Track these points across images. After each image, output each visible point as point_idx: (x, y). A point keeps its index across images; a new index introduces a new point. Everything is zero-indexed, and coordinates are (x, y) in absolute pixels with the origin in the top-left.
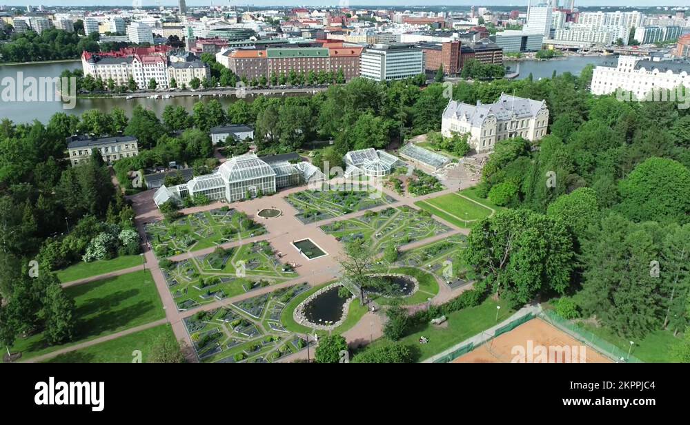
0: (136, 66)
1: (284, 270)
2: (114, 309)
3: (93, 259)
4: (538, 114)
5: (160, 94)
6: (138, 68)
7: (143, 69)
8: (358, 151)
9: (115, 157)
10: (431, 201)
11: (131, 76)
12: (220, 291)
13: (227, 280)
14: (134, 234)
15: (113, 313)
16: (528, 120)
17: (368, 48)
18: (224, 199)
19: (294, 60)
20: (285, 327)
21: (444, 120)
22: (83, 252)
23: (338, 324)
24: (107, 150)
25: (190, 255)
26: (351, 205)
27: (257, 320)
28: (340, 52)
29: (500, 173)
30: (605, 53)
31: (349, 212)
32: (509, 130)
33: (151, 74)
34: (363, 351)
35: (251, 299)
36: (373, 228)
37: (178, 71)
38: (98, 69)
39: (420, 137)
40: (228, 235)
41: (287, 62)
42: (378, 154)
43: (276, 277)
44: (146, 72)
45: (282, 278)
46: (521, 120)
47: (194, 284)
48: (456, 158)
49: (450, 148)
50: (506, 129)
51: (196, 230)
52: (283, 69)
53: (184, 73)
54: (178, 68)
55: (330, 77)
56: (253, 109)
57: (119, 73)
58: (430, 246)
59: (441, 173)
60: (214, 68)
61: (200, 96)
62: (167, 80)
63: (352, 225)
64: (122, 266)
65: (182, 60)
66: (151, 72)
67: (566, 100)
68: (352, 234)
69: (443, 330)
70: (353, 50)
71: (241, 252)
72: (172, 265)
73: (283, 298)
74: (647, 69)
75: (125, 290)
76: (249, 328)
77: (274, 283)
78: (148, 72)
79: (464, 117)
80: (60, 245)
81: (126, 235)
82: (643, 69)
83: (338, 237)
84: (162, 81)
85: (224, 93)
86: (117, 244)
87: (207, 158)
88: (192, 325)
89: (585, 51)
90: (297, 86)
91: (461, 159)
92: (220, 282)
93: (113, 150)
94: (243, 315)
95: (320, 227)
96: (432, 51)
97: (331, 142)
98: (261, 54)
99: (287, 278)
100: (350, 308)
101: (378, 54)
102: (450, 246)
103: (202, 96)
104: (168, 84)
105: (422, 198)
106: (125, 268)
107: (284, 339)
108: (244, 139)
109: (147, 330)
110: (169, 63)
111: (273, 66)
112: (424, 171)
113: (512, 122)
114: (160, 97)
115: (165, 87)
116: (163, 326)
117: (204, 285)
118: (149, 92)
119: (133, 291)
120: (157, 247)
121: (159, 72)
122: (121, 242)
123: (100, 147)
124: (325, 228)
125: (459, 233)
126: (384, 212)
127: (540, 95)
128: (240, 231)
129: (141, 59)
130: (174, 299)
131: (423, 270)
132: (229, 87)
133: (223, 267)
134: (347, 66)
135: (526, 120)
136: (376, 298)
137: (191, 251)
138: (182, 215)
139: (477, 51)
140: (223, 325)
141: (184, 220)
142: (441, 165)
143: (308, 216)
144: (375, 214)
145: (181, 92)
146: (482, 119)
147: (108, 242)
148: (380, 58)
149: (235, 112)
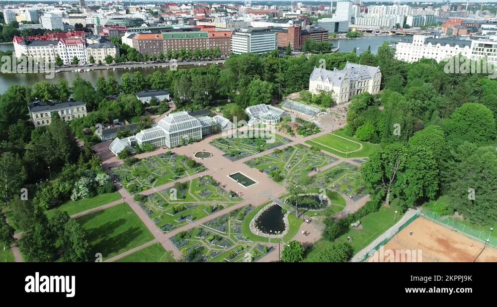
0: (61, 47)
1: (231, 196)
2: (111, 236)
3: (79, 198)
4: (375, 76)
5: (82, 68)
6: (62, 49)
7: (67, 50)
8: (254, 106)
9: (69, 118)
10: (315, 139)
11: (58, 55)
12: (190, 216)
13: (190, 207)
14: (108, 177)
15: (111, 238)
16: (368, 81)
17: (237, 32)
18: (165, 147)
19: (183, 41)
20: (248, 238)
21: (311, 82)
22: (70, 193)
23: (285, 233)
24: (63, 113)
25: (154, 190)
26: (261, 146)
27: (226, 235)
28: (217, 35)
29: (360, 118)
30: (391, 34)
31: (261, 151)
32: (357, 88)
33: (73, 53)
34: (312, 251)
35: (216, 219)
36: (282, 161)
37: (94, 51)
38: (30, 50)
39: (293, 94)
40: (178, 173)
41: (178, 43)
42: (268, 107)
43: (226, 202)
44: (68, 52)
45: (231, 202)
46: (364, 81)
47: (167, 211)
48: (324, 109)
49: (318, 102)
50: (355, 87)
51: (152, 171)
52: (174, 48)
53: (100, 52)
54: (94, 48)
55: (211, 53)
56: (168, 78)
57: (47, 53)
58: (328, 172)
59: (315, 120)
60: (121, 47)
61: (114, 69)
62: (86, 58)
63: (267, 160)
64: (105, 202)
65: (96, 42)
66: (73, 52)
67: (392, 66)
68: (270, 167)
69: (361, 231)
70: (225, 33)
71: (193, 185)
72: (144, 199)
73: (238, 217)
74: (433, 44)
75: (114, 220)
76: (222, 241)
77: (227, 207)
78: (70, 52)
79: (327, 79)
80: (52, 189)
81: (101, 178)
82: (430, 44)
83: (261, 169)
84: (82, 58)
85: (132, 66)
86: (95, 185)
87: (141, 115)
88: (178, 243)
89: (377, 32)
90: (186, 60)
91: (328, 109)
92: (186, 209)
93: (67, 112)
94: (214, 232)
95: (245, 163)
96: (280, 34)
97: (229, 101)
98: (158, 36)
99: (234, 202)
100: (289, 221)
101: (244, 36)
102: (342, 171)
103: (116, 69)
104: (87, 61)
105: (309, 138)
106: (108, 204)
107: (251, 247)
108: (163, 100)
109: (144, 249)
110: (87, 45)
111: (167, 46)
112: (305, 119)
113: (359, 82)
114: (82, 71)
115: (84, 63)
116: (156, 245)
117: (176, 212)
118: (73, 67)
119: (120, 220)
120: (127, 186)
121: (79, 51)
122: (97, 183)
123: (56, 110)
124: (248, 163)
125: (344, 162)
126: (286, 150)
127: (372, 63)
128: (186, 170)
129: (64, 41)
130: (156, 224)
131: (330, 189)
132: (134, 62)
133: (184, 197)
134: (222, 45)
135: (367, 80)
136: (305, 211)
137: (154, 186)
138: (137, 160)
139: (311, 33)
140: (201, 241)
141: (140, 164)
142: (315, 114)
143: (233, 155)
144: (281, 151)
145: (98, 66)
146: (341, 81)
147: (89, 184)
148: (246, 39)
149: (154, 80)
